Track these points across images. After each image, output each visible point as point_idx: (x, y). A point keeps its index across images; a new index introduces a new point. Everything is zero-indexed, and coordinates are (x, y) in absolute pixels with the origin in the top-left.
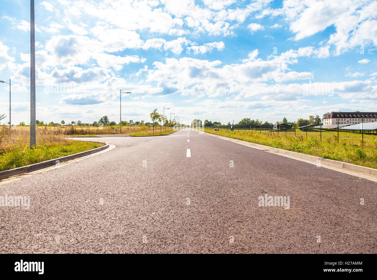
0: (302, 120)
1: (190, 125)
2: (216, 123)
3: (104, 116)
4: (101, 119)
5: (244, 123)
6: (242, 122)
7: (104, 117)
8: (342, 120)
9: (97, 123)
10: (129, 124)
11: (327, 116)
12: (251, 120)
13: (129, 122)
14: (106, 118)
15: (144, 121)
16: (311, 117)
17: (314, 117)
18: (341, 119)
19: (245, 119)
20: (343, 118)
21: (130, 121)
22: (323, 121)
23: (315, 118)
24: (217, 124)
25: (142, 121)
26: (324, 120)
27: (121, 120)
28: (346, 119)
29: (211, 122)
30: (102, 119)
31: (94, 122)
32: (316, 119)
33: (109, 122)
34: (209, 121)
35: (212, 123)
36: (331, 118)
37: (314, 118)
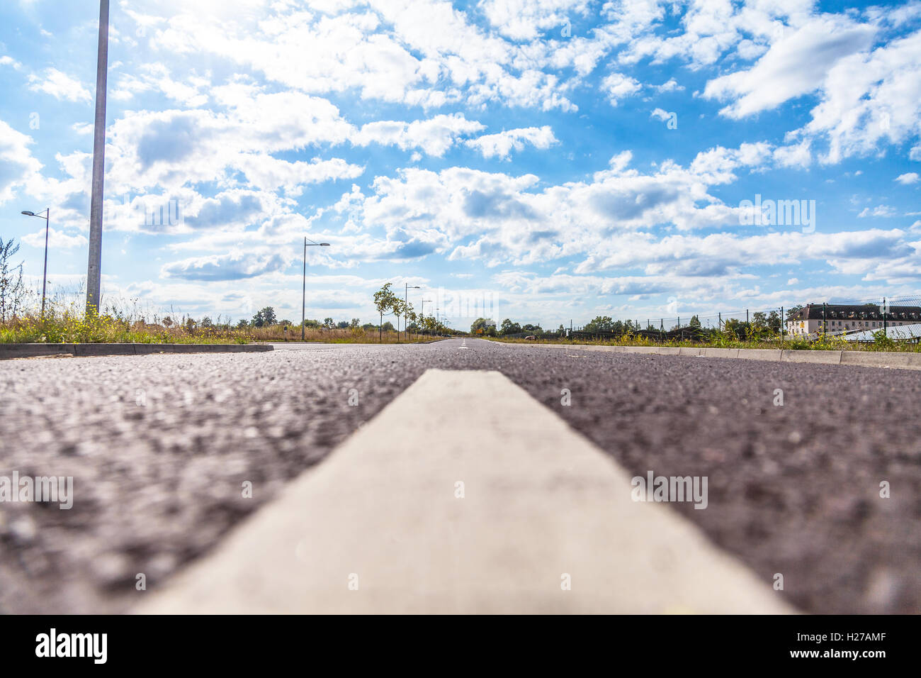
0: (737, 323)
1: (469, 331)
2: (529, 327)
3: (266, 308)
4: (257, 314)
5: (596, 327)
6: (591, 326)
7: (265, 310)
8: (833, 324)
9: (248, 324)
10: (324, 327)
11: (796, 315)
12: (613, 321)
13: (324, 322)
14: (269, 312)
15: (358, 320)
16: (757, 315)
17: (765, 315)
18: (830, 322)
19: (599, 319)
20: (836, 319)
21: (327, 320)
22: (786, 325)
23: (767, 317)
24: (533, 329)
25: (354, 320)
26: (790, 323)
27: (305, 318)
28: (842, 321)
29: (517, 324)
30: (259, 314)
31: (240, 322)
32: (769, 320)
33: (276, 321)
34: (513, 323)
35: (522, 328)
36: (806, 319)
37: (764, 319)
